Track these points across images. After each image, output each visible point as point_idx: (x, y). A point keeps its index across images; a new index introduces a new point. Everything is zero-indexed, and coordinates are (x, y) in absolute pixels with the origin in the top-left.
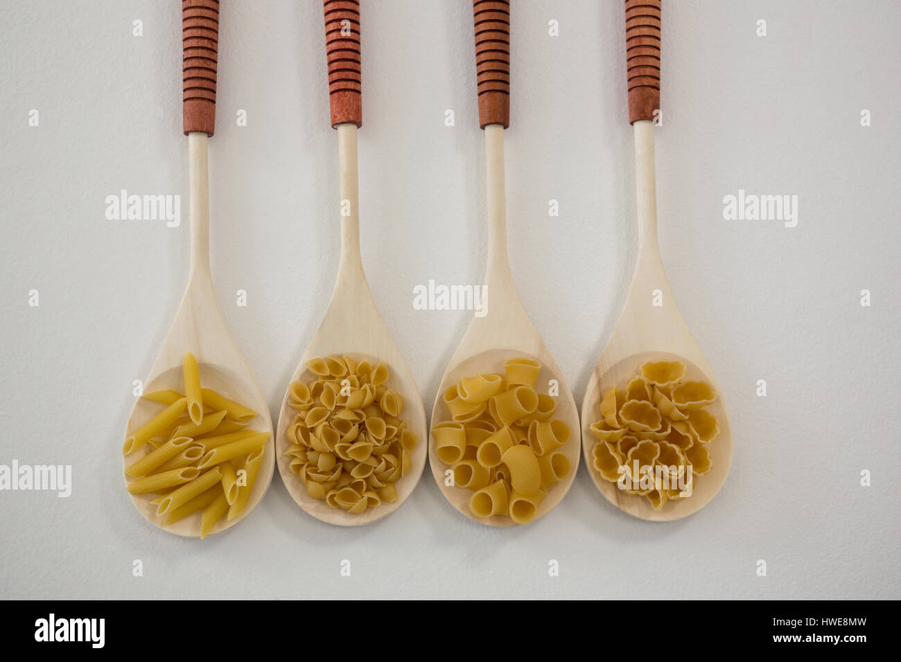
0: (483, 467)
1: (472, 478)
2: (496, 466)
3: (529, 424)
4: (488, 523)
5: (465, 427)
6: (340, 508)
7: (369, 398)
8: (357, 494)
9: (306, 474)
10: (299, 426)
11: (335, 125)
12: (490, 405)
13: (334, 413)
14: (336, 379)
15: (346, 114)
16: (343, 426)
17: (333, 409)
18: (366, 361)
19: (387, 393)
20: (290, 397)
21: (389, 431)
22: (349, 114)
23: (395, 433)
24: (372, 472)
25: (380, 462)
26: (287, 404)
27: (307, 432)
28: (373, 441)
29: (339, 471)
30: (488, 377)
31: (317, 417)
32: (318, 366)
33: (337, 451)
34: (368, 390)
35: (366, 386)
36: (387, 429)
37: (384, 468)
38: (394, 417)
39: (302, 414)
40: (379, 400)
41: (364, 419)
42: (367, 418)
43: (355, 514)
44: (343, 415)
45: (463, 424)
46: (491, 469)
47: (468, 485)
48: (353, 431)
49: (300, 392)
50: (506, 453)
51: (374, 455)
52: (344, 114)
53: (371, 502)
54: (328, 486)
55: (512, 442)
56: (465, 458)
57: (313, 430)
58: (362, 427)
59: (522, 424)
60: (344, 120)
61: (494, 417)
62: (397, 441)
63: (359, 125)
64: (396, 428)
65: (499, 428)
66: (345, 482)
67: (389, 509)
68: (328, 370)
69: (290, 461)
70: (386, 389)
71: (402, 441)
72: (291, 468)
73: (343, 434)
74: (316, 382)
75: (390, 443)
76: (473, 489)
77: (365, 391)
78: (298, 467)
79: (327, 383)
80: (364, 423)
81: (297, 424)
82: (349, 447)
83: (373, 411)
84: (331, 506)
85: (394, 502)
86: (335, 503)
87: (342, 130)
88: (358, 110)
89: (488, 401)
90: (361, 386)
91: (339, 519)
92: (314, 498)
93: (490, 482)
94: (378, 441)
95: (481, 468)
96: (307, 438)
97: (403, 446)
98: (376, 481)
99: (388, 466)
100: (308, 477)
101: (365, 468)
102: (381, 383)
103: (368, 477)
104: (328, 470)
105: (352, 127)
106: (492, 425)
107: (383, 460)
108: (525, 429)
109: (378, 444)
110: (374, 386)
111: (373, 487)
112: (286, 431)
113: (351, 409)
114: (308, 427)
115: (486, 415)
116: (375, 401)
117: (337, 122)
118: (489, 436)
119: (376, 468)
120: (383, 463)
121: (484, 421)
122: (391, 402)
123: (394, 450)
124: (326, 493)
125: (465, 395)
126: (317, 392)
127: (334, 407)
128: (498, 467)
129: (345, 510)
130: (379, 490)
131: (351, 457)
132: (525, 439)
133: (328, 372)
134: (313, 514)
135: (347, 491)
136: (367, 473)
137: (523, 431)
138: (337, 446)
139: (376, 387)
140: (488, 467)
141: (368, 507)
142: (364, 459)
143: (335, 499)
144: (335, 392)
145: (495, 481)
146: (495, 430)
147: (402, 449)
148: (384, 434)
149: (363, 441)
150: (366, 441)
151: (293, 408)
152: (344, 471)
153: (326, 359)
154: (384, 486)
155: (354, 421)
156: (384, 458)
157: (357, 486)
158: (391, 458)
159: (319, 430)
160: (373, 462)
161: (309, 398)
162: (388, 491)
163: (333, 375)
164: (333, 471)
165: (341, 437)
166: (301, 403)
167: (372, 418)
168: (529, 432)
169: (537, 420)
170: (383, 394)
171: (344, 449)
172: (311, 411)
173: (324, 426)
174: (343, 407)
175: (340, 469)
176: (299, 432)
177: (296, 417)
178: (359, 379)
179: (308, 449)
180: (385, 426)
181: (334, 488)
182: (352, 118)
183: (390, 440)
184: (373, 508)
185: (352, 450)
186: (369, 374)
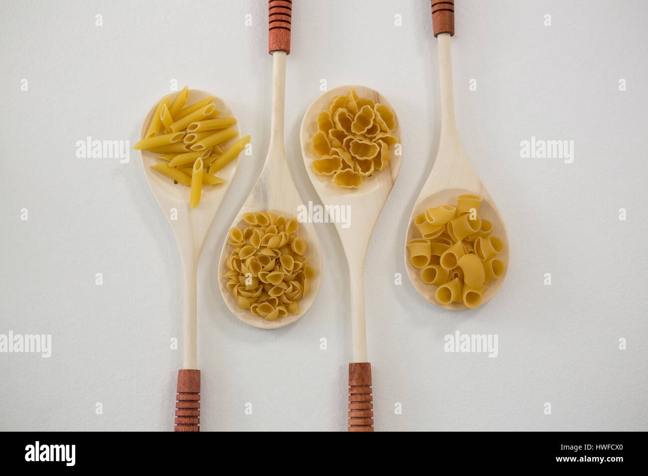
0: (444, 270)
1: (436, 277)
2: (453, 268)
3: (475, 240)
4: (449, 308)
5: (431, 243)
6: (260, 316)
7: (283, 241)
8: (272, 307)
9: (238, 290)
10: (234, 258)
11: (271, 52)
12: (448, 227)
13: (258, 251)
14: (262, 228)
15: (279, 44)
16: (265, 260)
17: (258, 248)
18: (282, 216)
19: (297, 239)
20: (230, 238)
21: (296, 266)
22: (281, 44)
23: (300, 267)
24: (283, 293)
25: (289, 286)
26: (227, 243)
27: (239, 262)
28: (285, 271)
29: (260, 291)
30: (447, 208)
31: (248, 252)
32: (250, 218)
33: (260, 277)
34: (283, 236)
35: (282, 233)
36: (295, 263)
37: (291, 291)
38: (301, 256)
39: (237, 250)
40: (291, 243)
41: (280, 256)
42: (281, 255)
43: (270, 320)
44: (265, 252)
45: (429, 240)
46: (450, 271)
47: (432, 282)
48: (272, 264)
49: (236, 234)
50: (460, 259)
51: (284, 281)
52: (278, 45)
53: (281, 312)
54: (252, 300)
55: (464, 252)
56: (430, 264)
57: (244, 261)
58: (278, 261)
59: (470, 240)
60: (278, 49)
61: (451, 235)
62: (301, 272)
63: (288, 52)
64: (302, 264)
65: (454, 243)
66: (264, 298)
67: (293, 319)
68: (257, 221)
69: (227, 282)
70: (296, 236)
71: (304, 272)
72: (227, 286)
73: (264, 265)
74: (247, 228)
75: (296, 273)
76: (437, 285)
77: (281, 237)
78: (233, 286)
79: (256, 229)
80: (279, 259)
81: (234, 257)
82: (268, 274)
83: (286, 251)
84: (254, 314)
85: (297, 314)
86: (257, 313)
87: (276, 54)
88: (288, 42)
89: (446, 224)
90: (278, 233)
91: (259, 323)
92: (242, 308)
93: (448, 280)
94: (288, 271)
95: (442, 270)
96: (239, 267)
97: (305, 275)
98: (285, 299)
99: (294, 289)
100: (239, 293)
101: (278, 290)
102: (293, 232)
103: (280, 296)
104: (253, 289)
105: (283, 54)
106: (449, 241)
107: (291, 285)
108: (472, 244)
109: (288, 274)
110: (288, 234)
111: (283, 303)
112: (226, 261)
113: (271, 249)
114: (241, 259)
115: (445, 234)
116: (288, 244)
117: (273, 49)
118: (448, 248)
119: (285, 290)
120: (291, 287)
121: (444, 238)
122: (299, 245)
123: (299, 278)
124: (251, 306)
125: (431, 220)
126: (248, 235)
127: (259, 246)
128: (454, 269)
129: (263, 317)
130: (287, 305)
131: (269, 281)
132: (473, 250)
133: (256, 223)
134: (241, 319)
135: (266, 305)
136: (279, 293)
137: (471, 244)
138: (260, 273)
139: (289, 235)
140: (448, 269)
141: (278, 316)
142: (277, 283)
143: (257, 309)
144: (260, 236)
145: (452, 279)
146: (452, 244)
147: (304, 278)
148: (292, 267)
149: (278, 271)
150: (280, 271)
151: (231, 246)
152: (264, 290)
153: (255, 213)
154: (291, 302)
155: (272, 257)
156: (292, 284)
157: (272, 301)
158: (296, 284)
159: (248, 262)
160: (284, 286)
161: (242, 239)
162: (293, 306)
163: (260, 224)
164: (257, 290)
165: (263, 267)
166: (237, 243)
167: (285, 255)
168: (475, 245)
169: (481, 236)
170: (294, 239)
171: (264, 275)
172: (243, 248)
173: (252, 259)
174: (265, 247)
175: (261, 289)
176: (235, 261)
177: (233, 252)
178: (278, 228)
179: (240, 275)
180: (293, 262)
181: (256, 302)
182: (283, 47)
183: (297, 272)
184: (283, 317)
185: (269, 277)
186: (284, 224)
